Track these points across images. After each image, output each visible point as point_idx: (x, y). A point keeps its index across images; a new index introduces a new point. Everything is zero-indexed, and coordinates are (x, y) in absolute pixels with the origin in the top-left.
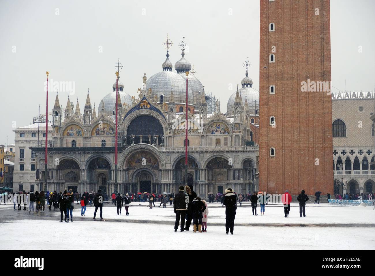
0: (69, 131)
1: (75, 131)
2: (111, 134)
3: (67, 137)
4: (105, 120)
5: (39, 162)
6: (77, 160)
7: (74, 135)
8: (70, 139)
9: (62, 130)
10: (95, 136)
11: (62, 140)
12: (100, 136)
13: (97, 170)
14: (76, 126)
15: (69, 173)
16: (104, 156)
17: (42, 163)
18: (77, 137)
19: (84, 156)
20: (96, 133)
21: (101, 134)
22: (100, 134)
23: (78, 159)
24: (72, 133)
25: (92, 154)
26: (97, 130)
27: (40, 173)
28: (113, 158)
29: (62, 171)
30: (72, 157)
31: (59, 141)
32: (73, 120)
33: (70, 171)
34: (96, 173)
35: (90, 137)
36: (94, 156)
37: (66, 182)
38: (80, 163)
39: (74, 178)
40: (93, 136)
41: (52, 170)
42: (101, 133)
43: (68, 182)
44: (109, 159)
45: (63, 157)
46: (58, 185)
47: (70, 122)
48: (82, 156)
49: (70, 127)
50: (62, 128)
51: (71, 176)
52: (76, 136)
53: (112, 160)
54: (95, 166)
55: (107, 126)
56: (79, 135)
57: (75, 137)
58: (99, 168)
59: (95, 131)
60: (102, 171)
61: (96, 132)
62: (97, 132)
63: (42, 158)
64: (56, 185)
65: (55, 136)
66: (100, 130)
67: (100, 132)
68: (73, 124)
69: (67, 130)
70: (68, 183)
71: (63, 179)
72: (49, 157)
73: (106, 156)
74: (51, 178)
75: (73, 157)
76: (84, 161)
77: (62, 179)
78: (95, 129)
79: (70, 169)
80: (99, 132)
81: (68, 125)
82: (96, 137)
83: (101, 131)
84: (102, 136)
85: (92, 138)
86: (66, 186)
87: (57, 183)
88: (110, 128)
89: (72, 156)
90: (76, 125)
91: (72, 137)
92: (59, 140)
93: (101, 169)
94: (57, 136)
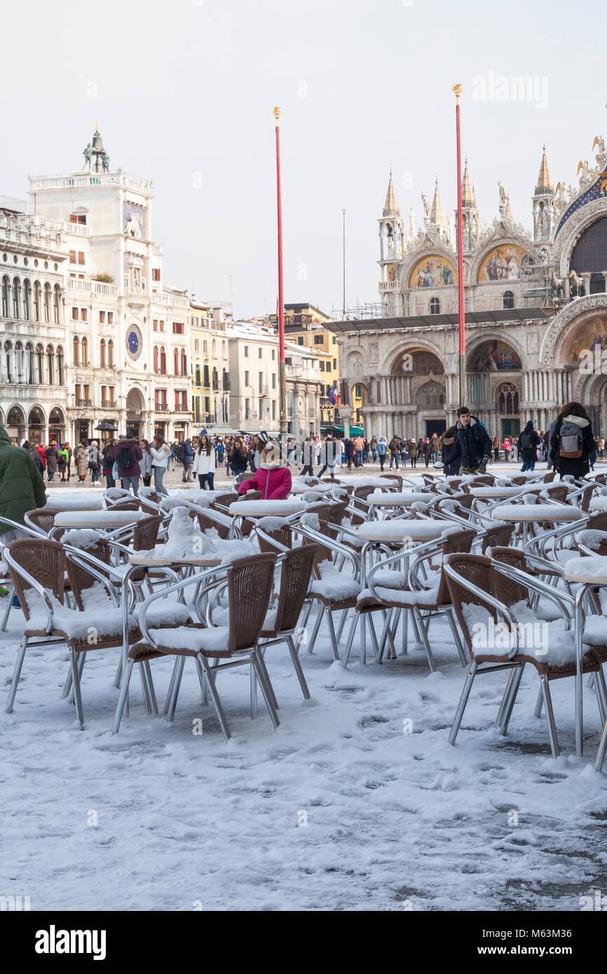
0: (423, 275)
1: (436, 274)
2: (526, 273)
3: (419, 290)
4: (509, 235)
5: (348, 360)
6: (437, 349)
7: (436, 283)
8: (428, 294)
9: (404, 273)
10: (486, 281)
11: (405, 299)
12: (499, 280)
13: (493, 375)
14: (439, 259)
15: (425, 385)
16: (503, 335)
17: (355, 361)
18: (443, 288)
19: (452, 337)
20: (490, 274)
21: (501, 275)
22: (499, 275)
23: (438, 346)
24: (430, 279)
25: (474, 332)
26: (492, 265)
27: (350, 389)
28: (525, 338)
29: (408, 380)
30: (423, 341)
31: (398, 301)
32: (429, 244)
33: (425, 379)
34: (492, 383)
35: (475, 283)
36: (478, 336)
37: (418, 409)
38: (443, 357)
39: (438, 400)
40: (483, 282)
41: (377, 380)
42: (502, 273)
43: (425, 409)
44: (515, 344)
45: (402, 342)
46: (396, 418)
47: (423, 249)
48: (447, 337)
49: (425, 262)
50: (404, 268)
51: (431, 394)
52: (440, 286)
53: (522, 344)
54: (488, 364)
55: (517, 253)
56: (446, 282)
57: (437, 289)
58: (498, 368)
59: (485, 269)
60: (506, 377)
61: (489, 270)
62: (492, 272)
63: (354, 350)
64: (389, 419)
65: (388, 290)
66: (499, 265)
67: (498, 270)
68: (430, 253)
69: (416, 270)
70: (425, 413)
71: (411, 401)
72: (370, 344)
73: (509, 335)
74: (375, 400)
75: (427, 342)
76: (452, 351)
77: (409, 402)
78: (486, 263)
79: (427, 374)
80: (495, 270)
81: (419, 257)
82: (489, 284)
83: (502, 268)
84: (505, 280)
85: (479, 288)
86: (420, 419)
87: (393, 414)
88: (524, 258)
89: (424, 339)
90: (439, 254)
91: (432, 289)
92: (397, 299)
93: (504, 371)
94: (391, 290)
